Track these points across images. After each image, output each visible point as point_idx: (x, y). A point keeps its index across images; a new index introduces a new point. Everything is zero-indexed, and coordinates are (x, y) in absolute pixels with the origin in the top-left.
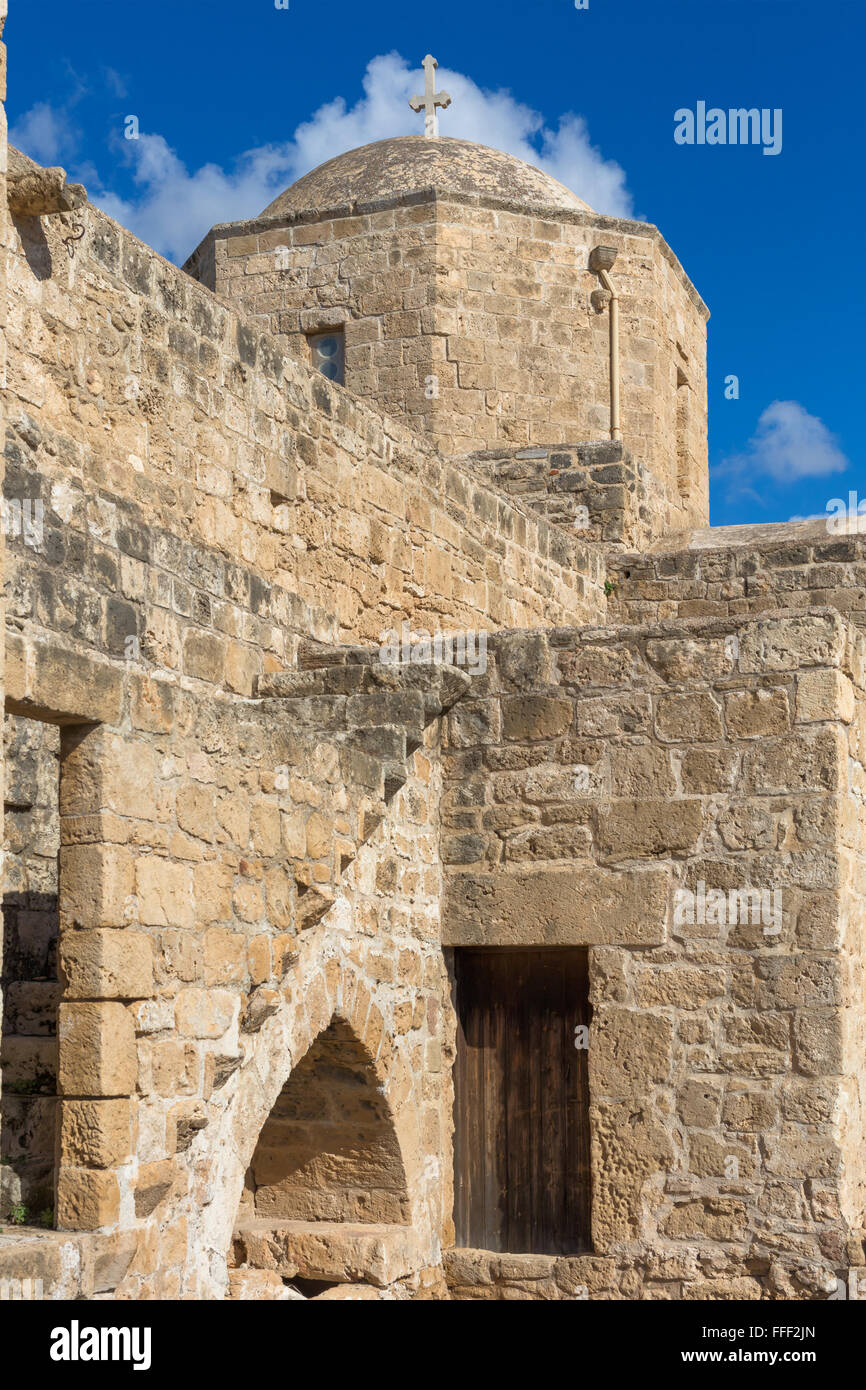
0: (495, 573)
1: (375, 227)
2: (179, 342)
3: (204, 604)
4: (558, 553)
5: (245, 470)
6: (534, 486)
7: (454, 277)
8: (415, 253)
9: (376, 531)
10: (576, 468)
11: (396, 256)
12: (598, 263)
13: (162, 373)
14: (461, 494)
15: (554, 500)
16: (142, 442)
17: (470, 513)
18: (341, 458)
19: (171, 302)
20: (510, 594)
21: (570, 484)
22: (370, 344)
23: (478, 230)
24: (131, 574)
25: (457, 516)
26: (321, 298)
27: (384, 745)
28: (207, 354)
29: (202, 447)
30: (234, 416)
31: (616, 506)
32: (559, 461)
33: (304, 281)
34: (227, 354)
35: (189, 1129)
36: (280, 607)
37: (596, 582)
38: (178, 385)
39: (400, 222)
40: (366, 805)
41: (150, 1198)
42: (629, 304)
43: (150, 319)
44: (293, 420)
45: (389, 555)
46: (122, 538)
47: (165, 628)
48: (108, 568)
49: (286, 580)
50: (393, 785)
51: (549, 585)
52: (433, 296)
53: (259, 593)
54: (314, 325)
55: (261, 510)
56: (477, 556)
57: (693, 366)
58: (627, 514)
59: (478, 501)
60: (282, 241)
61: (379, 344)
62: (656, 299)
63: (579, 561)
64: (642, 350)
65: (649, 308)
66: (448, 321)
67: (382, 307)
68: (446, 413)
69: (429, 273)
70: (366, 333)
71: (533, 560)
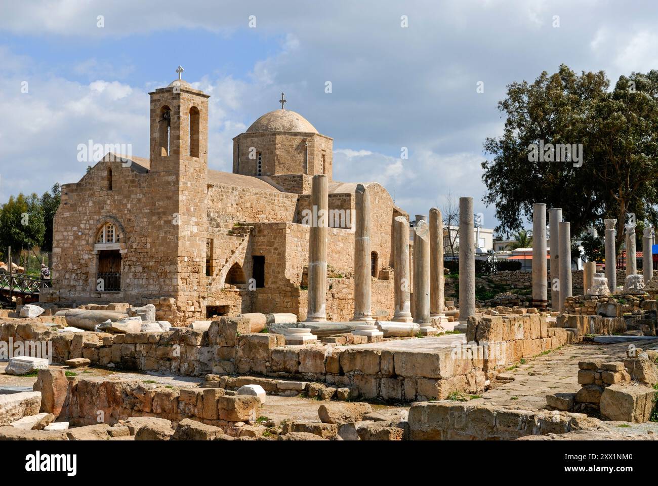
0: (273, 204)
2: (225, 192)
3: (226, 221)
4: (286, 197)
5: (233, 203)
6: (290, 181)
7: (279, 145)
8: (273, 141)
9: (251, 204)
10: (296, 178)
12: (304, 141)
13: (223, 196)
14: (267, 195)
15: (293, 183)
16: (220, 204)
17: (268, 196)
18: (247, 197)
19: (224, 188)
20: (276, 206)
21: (295, 181)
23: (283, 137)
24: (218, 220)
25: (266, 198)
27: (242, 236)
28: (228, 192)
29: (227, 202)
30: (232, 198)
31: (302, 185)
32: (294, 177)
34: (230, 191)
35: (220, 270)
36: (236, 219)
37: (295, 200)
38: (225, 196)
39: (271, 137)
40: (240, 242)
41: (217, 275)
42: (310, 147)
43: (221, 191)
44: (240, 195)
45: (253, 206)
46: (218, 217)
47: (222, 224)
48: (216, 220)
50: (243, 240)
51: (285, 203)
52: (275, 148)
53: (233, 218)
55: (235, 206)
56: (269, 202)
57: (328, 151)
58: (304, 186)
59: (270, 194)
60: (253, 137)
61: (267, 156)
62: (315, 145)
63: (292, 197)
64: (312, 154)
65: (314, 147)
66: (278, 152)
67: (268, 149)
68: (277, 168)
69: (275, 144)
70: (265, 153)
71: (281, 199)
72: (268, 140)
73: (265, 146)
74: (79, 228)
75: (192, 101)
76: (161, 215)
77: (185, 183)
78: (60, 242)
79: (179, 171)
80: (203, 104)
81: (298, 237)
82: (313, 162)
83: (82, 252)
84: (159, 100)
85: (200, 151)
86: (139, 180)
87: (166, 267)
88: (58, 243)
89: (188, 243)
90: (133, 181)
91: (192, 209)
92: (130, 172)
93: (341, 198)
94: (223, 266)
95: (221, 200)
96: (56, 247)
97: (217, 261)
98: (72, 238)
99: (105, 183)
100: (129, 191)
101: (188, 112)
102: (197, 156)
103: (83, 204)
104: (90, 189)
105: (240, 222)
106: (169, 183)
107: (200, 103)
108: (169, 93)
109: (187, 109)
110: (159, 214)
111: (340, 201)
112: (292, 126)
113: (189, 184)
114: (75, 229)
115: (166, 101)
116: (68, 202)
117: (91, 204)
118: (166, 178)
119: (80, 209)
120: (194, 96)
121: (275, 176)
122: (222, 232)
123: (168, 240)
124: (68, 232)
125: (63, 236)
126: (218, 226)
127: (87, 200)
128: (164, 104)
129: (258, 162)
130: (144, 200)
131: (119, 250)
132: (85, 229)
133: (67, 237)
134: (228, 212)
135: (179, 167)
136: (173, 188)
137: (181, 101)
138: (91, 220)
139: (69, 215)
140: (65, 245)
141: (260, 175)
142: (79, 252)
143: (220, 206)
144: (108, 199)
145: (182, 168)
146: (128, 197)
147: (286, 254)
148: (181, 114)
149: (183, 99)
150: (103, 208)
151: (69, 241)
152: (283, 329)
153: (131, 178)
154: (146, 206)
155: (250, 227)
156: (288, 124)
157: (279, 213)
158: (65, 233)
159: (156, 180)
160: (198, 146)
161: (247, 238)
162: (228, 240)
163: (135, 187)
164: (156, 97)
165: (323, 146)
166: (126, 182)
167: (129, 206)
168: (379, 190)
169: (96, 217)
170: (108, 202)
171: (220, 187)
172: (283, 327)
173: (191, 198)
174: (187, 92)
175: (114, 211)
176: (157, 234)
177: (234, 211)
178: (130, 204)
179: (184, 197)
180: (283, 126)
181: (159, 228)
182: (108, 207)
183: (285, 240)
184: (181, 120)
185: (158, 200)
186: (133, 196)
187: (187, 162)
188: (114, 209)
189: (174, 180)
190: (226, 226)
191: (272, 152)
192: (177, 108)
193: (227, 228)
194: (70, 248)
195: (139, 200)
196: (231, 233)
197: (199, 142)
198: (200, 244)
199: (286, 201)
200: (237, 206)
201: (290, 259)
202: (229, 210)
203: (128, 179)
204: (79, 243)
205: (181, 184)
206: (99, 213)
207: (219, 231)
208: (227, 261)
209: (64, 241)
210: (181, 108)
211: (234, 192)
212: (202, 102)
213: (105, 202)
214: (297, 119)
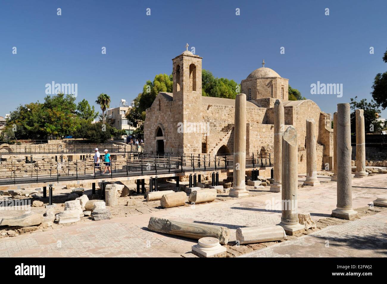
0: (251, 113)
2: (220, 109)
3: (220, 123)
4: (259, 110)
5: (225, 114)
7: (259, 84)
8: (256, 83)
10: (267, 100)
12: (271, 81)
13: (219, 110)
15: (265, 102)
16: (217, 115)
19: (219, 107)
20: (253, 114)
23: (261, 80)
24: (215, 123)
27: (228, 131)
28: (222, 108)
29: (222, 113)
30: (225, 111)
31: (269, 103)
32: (265, 99)
34: (224, 108)
35: (212, 150)
36: (227, 122)
37: (265, 111)
38: (220, 111)
39: (255, 80)
40: (225, 134)
41: (210, 152)
42: (274, 84)
43: (218, 108)
44: (230, 109)
46: (215, 122)
47: (217, 125)
49: (229, 119)
50: (228, 133)
52: (257, 86)
53: (224, 121)
54: (249, 88)
55: (227, 115)
56: (249, 112)
57: (285, 86)
58: (270, 104)
59: (249, 109)
60: (247, 81)
61: (253, 90)
62: (277, 83)
63: (263, 109)
64: (276, 88)
65: (277, 84)
66: (258, 88)
67: (253, 87)
68: (258, 95)
69: (257, 84)
70: (252, 89)
71: (256, 111)
72: (254, 82)
73: (252, 85)
74: (151, 129)
75: (191, 61)
77: (187, 105)
79: (183, 99)
80: (199, 62)
81: (257, 131)
82: (277, 92)
83: (152, 141)
85: (197, 87)
86: (169, 105)
87: (179, 149)
88: (145, 136)
89: (189, 137)
90: (167, 106)
91: (192, 118)
92: (166, 101)
93: (288, 109)
94: (215, 147)
95: (218, 113)
97: (210, 145)
98: (149, 134)
99: (158, 107)
100: (166, 111)
101: (189, 67)
102: (195, 90)
105: (229, 124)
107: (196, 62)
108: (179, 58)
109: (188, 65)
111: (287, 110)
112: (266, 74)
113: (190, 105)
114: (150, 129)
115: (178, 62)
118: (179, 103)
120: (192, 58)
121: (257, 100)
122: (218, 129)
123: (180, 135)
124: (148, 131)
125: (147, 133)
126: (215, 126)
127: (153, 116)
128: (177, 64)
129: (249, 94)
130: (171, 115)
131: (163, 140)
132: (153, 129)
134: (222, 118)
135: (183, 97)
136: (180, 108)
137: (184, 61)
139: (148, 123)
141: (250, 99)
143: (217, 116)
144: (159, 115)
145: (185, 97)
146: (165, 113)
147: (250, 141)
148: (184, 68)
149: (186, 60)
151: (148, 135)
152: (157, 224)
153: (166, 104)
154: (172, 118)
155: (232, 126)
156: (264, 74)
157: (255, 118)
159: (175, 104)
160: (195, 85)
161: (230, 132)
162: (217, 134)
163: (168, 108)
164: (175, 61)
165: (282, 83)
166: (165, 106)
168: (311, 104)
169: (156, 124)
170: (159, 116)
171: (217, 106)
172: (158, 222)
173: (191, 113)
174: (188, 56)
175: (161, 121)
177: (226, 118)
178: (166, 117)
179: (187, 113)
180: (261, 75)
183: (249, 132)
184: (184, 71)
185: (176, 115)
186: (167, 113)
187: (188, 94)
190: (220, 126)
191: (255, 88)
192: (182, 65)
193: (221, 127)
194: (148, 138)
195: (169, 115)
196: (223, 130)
197: (196, 83)
198: (197, 137)
199: (259, 112)
200: (228, 115)
201: (252, 143)
202: (224, 117)
205: (184, 106)
206: (157, 122)
207: (216, 129)
208: (217, 145)
210: (184, 65)
211: (226, 108)
212: (198, 61)
214: (269, 71)
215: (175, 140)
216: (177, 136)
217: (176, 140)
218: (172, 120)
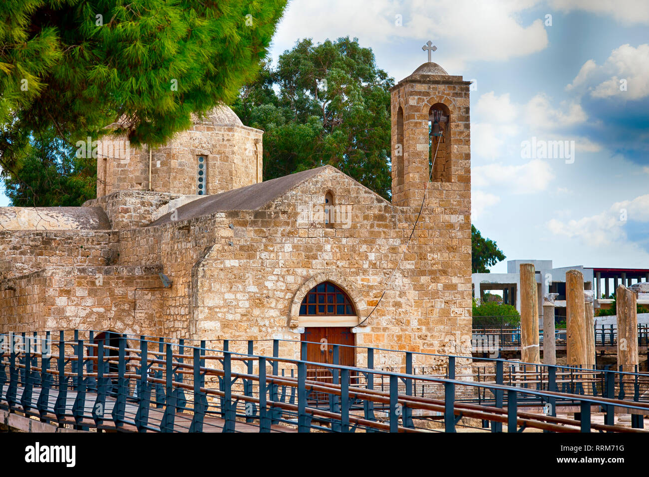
1: (218, 130)
7: (236, 147)
11: (223, 139)
22: (216, 162)
26: (203, 147)
33: (197, 141)
39: (225, 131)
42: (259, 153)
52: (233, 153)
54: (200, 154)
66: (236, 159)
70: (215, 159)
72: (221, 137)
74: (261, 287)
76: (438, 275)
78: (218, 310)
83: (270, 330)
84: (427, 94)
86: (393, 217)
90: (380, 218)
92: (375, 202)
96: (206, 319)
98: (247, 304)
100: (371, 233)
103: (271, 249)
104: (288, 224)
106: (451, 226)
108: (447, 85)
110: (432, 273)
114: (253, 289)
115: (441, 98)
116: (234, 241)
117: (288, 247)
118: (447, 217)
119: (264, 255)
123: (452, 315)
124: (235, 293)
125: (225, 300)
127: (278, 240)
128: (436, 101)
130: (403, 249)
131: (352, 328)
132: (276, 290)
133: (234, 303)
136: (459, 234)
138: (289, 274)
139: (237, 265)
140: (230, 317)
142: (264, 329)
144: (328, 242)
146: (370, 242)
150: (315, 257)
151: (239, 310)
153: (377, 212)
154: (406, 259)
158: (227, 296)
159: (427, 219)
163: (386, 226)
166: (366, 218)
167: (372, 256)
170: (328, 247)
175: (340, 264)
176: (430, 305)
178: (373, 254)
181: (435, 295)
182: (328, 256)
185: (432, 251)
188: (342, 259)
189: (461, 222)
191: (227, 159)
192: (463, 110)
195: (393, 249)
203: (371, 213)
204: (263, 313)
206: (308, 265)
209: (225, 310)
213: (320, 248)
215: (424, 328)
216: (435, 316)
217: (429, 330)
218: (409, 265)
